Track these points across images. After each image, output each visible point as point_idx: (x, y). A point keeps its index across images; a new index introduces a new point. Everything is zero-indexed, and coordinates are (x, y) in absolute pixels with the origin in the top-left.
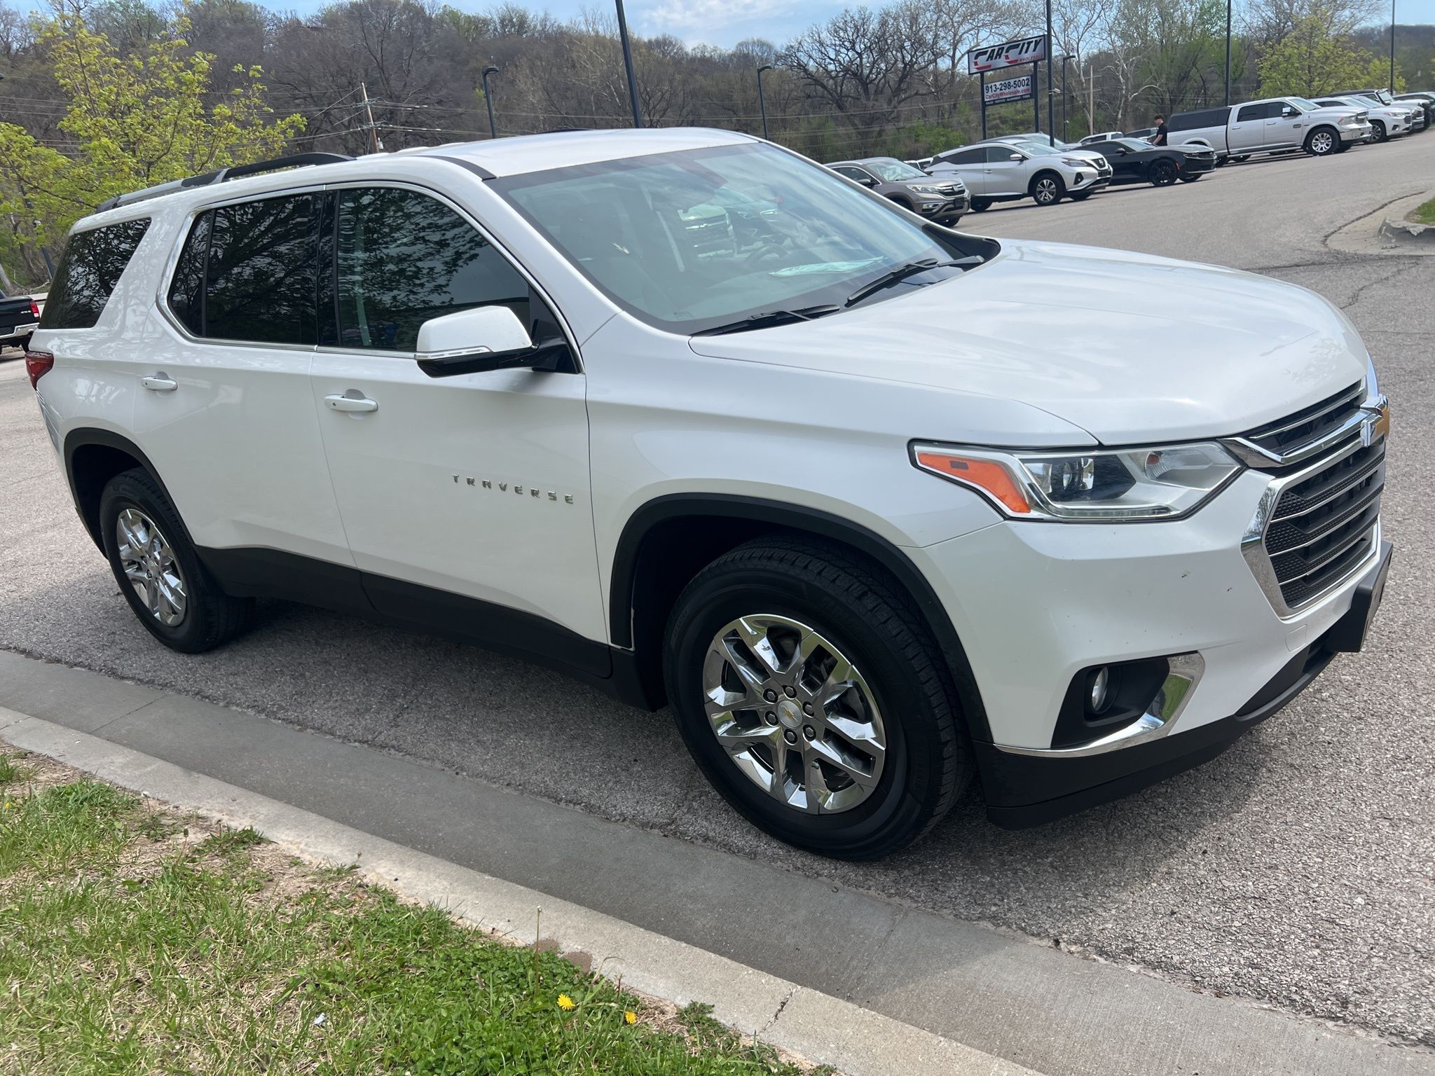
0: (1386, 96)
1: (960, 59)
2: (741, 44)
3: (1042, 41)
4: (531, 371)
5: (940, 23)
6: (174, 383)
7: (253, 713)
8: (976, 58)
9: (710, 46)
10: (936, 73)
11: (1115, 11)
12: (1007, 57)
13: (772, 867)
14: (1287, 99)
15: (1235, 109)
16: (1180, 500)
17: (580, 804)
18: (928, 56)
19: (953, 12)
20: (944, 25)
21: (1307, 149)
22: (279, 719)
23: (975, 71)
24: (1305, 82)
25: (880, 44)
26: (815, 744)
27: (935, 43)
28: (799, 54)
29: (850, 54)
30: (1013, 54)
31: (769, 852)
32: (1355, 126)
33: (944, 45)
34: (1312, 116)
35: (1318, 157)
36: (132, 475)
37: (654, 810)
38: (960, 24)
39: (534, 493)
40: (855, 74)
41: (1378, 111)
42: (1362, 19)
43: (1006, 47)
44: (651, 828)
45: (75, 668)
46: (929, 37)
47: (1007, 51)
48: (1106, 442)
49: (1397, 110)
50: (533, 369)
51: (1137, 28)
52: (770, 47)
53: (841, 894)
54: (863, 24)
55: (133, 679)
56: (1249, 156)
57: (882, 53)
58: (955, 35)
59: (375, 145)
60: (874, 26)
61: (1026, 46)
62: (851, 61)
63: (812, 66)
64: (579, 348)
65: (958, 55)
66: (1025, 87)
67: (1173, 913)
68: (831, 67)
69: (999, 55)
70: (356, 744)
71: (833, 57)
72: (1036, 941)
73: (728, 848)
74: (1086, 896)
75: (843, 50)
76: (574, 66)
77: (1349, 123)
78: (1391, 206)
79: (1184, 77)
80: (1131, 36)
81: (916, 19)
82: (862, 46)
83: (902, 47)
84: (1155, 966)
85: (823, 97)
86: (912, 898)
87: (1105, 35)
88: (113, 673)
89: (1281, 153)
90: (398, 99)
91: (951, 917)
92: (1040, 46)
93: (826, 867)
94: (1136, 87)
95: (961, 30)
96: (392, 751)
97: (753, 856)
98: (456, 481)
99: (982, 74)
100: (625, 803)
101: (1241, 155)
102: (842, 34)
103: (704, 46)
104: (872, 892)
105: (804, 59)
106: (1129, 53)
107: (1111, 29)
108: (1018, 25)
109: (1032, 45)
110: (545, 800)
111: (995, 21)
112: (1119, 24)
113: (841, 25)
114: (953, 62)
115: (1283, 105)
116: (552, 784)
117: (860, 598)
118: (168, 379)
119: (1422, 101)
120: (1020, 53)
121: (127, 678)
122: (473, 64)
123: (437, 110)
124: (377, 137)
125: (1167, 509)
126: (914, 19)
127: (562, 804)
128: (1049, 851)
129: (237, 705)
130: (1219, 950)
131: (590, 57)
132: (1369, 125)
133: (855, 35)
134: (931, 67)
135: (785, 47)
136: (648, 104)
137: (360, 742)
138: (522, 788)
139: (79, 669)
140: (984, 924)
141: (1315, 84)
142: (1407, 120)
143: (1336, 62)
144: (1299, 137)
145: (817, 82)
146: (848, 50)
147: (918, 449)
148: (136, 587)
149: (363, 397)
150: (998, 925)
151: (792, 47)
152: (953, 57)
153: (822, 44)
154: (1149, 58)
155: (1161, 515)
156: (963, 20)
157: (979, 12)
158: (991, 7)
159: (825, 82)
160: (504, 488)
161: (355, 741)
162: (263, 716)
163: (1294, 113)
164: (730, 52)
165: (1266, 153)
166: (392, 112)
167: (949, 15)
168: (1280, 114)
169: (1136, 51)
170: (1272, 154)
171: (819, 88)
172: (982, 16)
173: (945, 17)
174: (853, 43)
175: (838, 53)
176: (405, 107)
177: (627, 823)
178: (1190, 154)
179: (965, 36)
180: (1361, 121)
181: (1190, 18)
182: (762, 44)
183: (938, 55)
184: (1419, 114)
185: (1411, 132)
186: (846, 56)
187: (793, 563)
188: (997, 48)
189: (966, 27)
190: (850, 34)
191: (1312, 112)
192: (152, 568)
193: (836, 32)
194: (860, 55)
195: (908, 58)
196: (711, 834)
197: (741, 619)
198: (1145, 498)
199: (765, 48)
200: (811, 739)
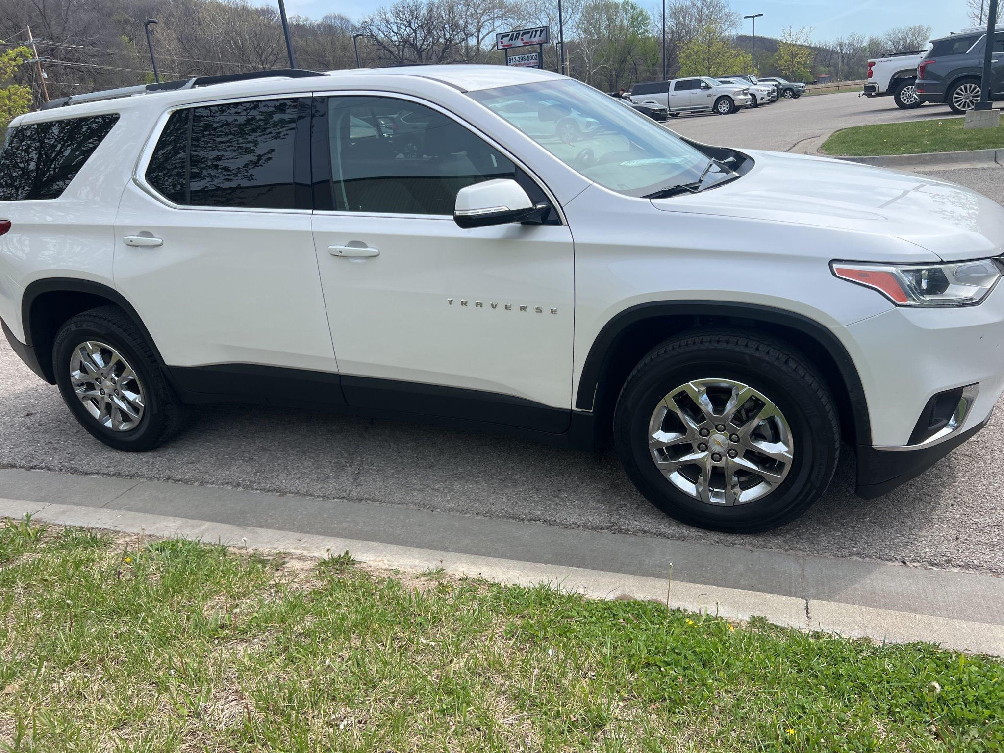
0: (754, 79)
1: (482, 39)
2: (326, 17)
3: (545, 31)
4: (520, 225)
5: (469, 13)
6: (160, 240)
7: (230, 488)
8: (502, 38)
9: (303, 17)
10: (467, 48)
11: (580, 15)
12: (522, 40)
13: (700, 544)
14: (703, 78)
15: (673, 83)
16: (977, 293)
17: (539, 520)
18: (462, 35)
19: (476, 7)
20: (471, 15)
21: (715, 111)
22: (257, 489)
23: (501, 47)
24: (706, 68)
25: (428, 25)
26: (737, 460)
27: (466, 27)
28: (372, 28)
29: (408, 29)
30: (526, 38)
31: (692, 535)
32: (742, 97)
33: (472, 29)
34: (718, 90)
35: (722, 115)
36: (94, 314)
37: (595, 519)
38: (482, 14)
39: (523, 309)
40: (412, 45)
41: (753, 89)
42: (726, 30)
43: (521, 32)
44: (601, 529)
45: (33, 470)
46: (461, 22)
47: (522, 36)
48: (945, 260)
49: (763, 88)
50: (522, 223)
51: (594, 27)
52: (347, 21)
53: (756, 554)
54: (416, 10)
55: (98, 473)
56: (679, 113)
57: (430, 32)
58: (479, 22)
59: (40, 75)
60: (424, 11)
61: (534, 33)
62: (409, 35)
63: (381, 36)
64: (562, 208)
65: (481, 36)
66: (535, 61)
67: (957, 539)
68: (395, 38)
69: (517, 38)
70: (336, 500)
71: (396, 31)
72: (890, 563)
73: (664, 536)
74: (903, 536)
75: (402, 27)
76: (200, 24)
77: (739, 95)
78: (799, 144)
79: (623, 61)
80: (591, 32)
81: (452, 9)
82: (416, 25)
83: (444, 28)
84: (968, 567)
85: (390, 59)
86: (801, 550)
87: (575, 30)
88: (75, 471)
89: (698, 112)
90: (59, 39)
91: (832, 557)
92: (544, 33)
93: (737, 539)
94: (595, 66)
95: (482, 20)
96: (369, 502)
97: (683, 538)
98: (450, 303)
99: (506, 49)
100: (571, 515)
101: (675, 113)
102: (401, 15)
103: (298, 16)
104: (774, 549)
105: (375, 31)
106: (591, 42)
107: (578, 26)
108: (520, 19)
109: (538, 33)
110: (511, 520)
111: (504, 15)
112: (583, 23)
113: (401, 9)
114: (478, 40)
115: (699, 82)
116: (510, 510)
117: (786, 362)
118: (153, 237)
119: (774, 83)
120: (531, 37)
121: (92, 473)
122: (115, 17)
123: (90, 50)
124: (42, 68)
125: (971, 299)
126: (451, 9)
127: (526, 522)
128: (864, 515)
129: (212, 483)
130: (995, 555)
131: (213, 19)
132: (750, 96)
133: (411, 17)
134: (463, 44)
135: (361, 22)
136: (261, 56)
137: (338, 498)
138: (490, 515)
139: (37, 470)
140: (855, 558)
141: (712, 69)
142: (768, 94)
143: (724, 56)
144: (711, 102)
145: (385, 48)
146: (406, 27)
147: (836, 266)
148: (85, 403)
149: (366, 247)
150: (864, 558)
151: (366, 22)
152: (478, 37)
153: (387, 22)
154: (602, 47)
155: (967, 303)
156: (484, 13)
157: (494, 7)
158: (502, 5)
159: (391, 49)
160: (494, 307)
161: (334, 498)
162: (240, 489)
163: (708, 87)
164: (318, 22)
165: (689, 112)
166: (52, 50)
167: (474, 8)
168: (699, 87)
169: (594, 42)
170: (692, 112)
171: (386, 52)
172: (496, 11)
173: (471, 10)
174: (410, 23)
175: (399, 28)
176: (64, 46)
177: (581, 528)
178: (654, 110)
179: (485, 23)
180: (746, 94)
181: (625, 22)
182: (341, 18)
183: (468, 35)
184: (773, 91)
185: (772, 101)
186: (405, 31)
187: (737, 343)
188: (515, 33)
189: (485, 17)
190: (407, 16)
191: (718, 88)
192: (107, 387)
193: (397, 13)
194: (415, 31)
195: (448, 36)
196: (646, 529)
197: (690, 383)
198: (957, 293)
199: (343, 21)
200: (734, 457)
